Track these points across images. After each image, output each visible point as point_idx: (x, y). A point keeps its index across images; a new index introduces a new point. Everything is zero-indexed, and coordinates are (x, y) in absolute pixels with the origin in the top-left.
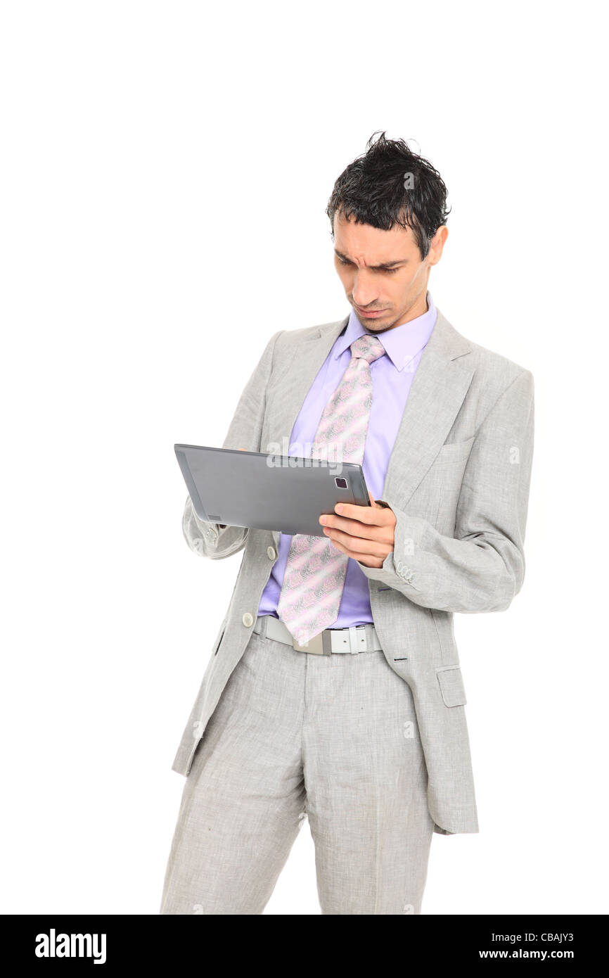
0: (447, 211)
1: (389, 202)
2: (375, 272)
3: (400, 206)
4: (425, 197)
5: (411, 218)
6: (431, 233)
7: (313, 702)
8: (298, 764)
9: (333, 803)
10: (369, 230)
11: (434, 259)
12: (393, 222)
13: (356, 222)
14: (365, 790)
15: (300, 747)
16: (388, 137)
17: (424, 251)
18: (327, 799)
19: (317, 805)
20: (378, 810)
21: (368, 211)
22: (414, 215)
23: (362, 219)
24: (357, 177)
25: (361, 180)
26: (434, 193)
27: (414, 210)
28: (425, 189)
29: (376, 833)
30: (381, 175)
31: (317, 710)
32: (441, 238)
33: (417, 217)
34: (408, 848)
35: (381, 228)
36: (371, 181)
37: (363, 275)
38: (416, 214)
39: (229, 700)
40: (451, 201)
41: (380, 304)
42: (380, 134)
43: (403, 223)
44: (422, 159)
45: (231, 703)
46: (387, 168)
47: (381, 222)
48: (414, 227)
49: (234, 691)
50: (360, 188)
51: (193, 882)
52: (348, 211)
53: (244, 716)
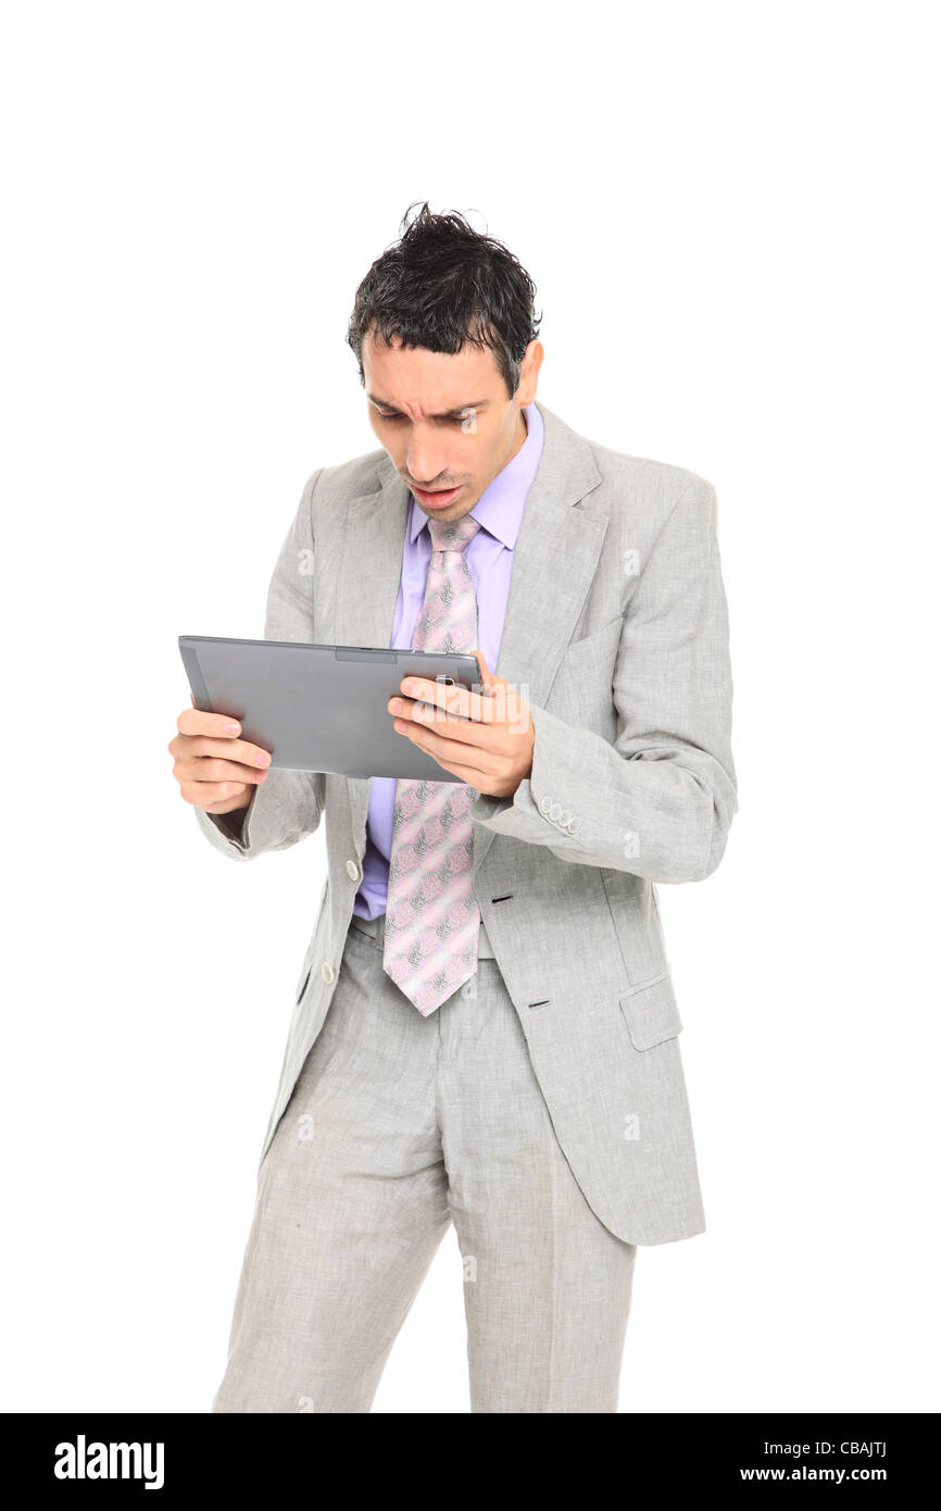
0: (537, 318)
1: (452, 309)
2: (439, 425)
3: (470, 313)
4: (506, 298)
5: (489, 330)
6: (519, 354)
7: (451, 1036)
8: (432, 1132)
9: (488, 1188)
10: (424, 357)
11: (527, 395)
12: (462, 340)
13: (403, 346)
14: (534, 1167)
15: (434, 1104)
16: (435, 210)
17: (511, 382)
18: (479, 1183)
19: (465, 1195)
20: (555, 1196)
21: (421, 327)
22: (492, 327)
23: (410, 341)
24: (395, 275)
25: (403, 279)
26: (518, 289)
27: (493, 319)
28: (504, 283)
29: (552, 1232)
30: (434, 268)
31: (457, 1048)
32: (532, 361)
33: (498, 328)
34: (604, 1257)
35: (444, 351)
36: (418, 279)
37: (423, 432)
38: (495, 325)
39: (331, 1035)
40: (540, 304)
41: (452, 478)
42: (422, 206)
43: (477, 339)
44: (489, 240)
45: (333, 1039)
46: (442, 255)
47: (441, 340)
48: (495, 345)
49: (338, 1021)
50: (401, 293)
51: (276, 1307)
52: (388, 330)
53: (352, 1058)
